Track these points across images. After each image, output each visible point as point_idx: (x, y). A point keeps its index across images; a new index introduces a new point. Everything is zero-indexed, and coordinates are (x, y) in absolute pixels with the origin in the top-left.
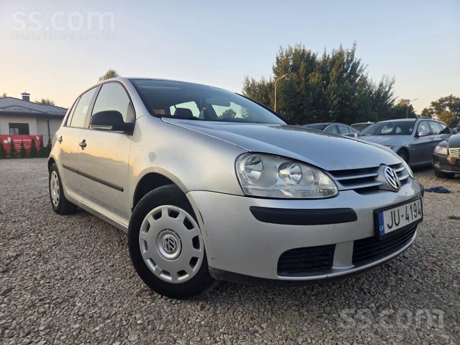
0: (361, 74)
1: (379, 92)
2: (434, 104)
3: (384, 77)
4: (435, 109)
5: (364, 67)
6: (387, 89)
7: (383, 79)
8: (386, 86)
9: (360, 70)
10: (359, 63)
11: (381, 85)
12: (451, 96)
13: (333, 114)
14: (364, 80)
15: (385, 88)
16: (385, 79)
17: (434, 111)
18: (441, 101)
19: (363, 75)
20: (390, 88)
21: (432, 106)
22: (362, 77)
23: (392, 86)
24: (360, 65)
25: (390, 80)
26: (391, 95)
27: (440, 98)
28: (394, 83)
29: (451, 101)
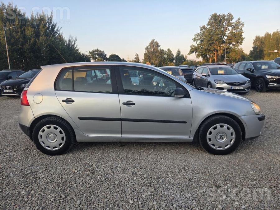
0: (58, 33)
1: (69, 44)
2: (90, 53)
3: (70, 36)
4: (91, 55)
5: (59, 28)
6: (73, 43)
7: (70, 38)
8: (72, 42)
9: (57, 30)
10: (56, 25)
11: (70, 41)
12: (98, 49)
13: (46, 57)
14: (60, 37)
15: (72, 43)
16: (71, 37)
17: (91, 57)
18: (94, 51)
19: (59, 33)
20: (75, 43)
21: (90, 54)
22: (59, 34)
23: (76, 42)
24: (57, 27)
25: (74, 38)
26: (76, 47)
27: (93, 50)
28: (76, 40)
29: (98, 52)
